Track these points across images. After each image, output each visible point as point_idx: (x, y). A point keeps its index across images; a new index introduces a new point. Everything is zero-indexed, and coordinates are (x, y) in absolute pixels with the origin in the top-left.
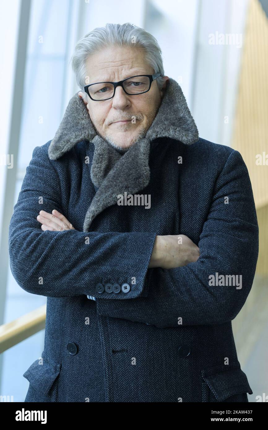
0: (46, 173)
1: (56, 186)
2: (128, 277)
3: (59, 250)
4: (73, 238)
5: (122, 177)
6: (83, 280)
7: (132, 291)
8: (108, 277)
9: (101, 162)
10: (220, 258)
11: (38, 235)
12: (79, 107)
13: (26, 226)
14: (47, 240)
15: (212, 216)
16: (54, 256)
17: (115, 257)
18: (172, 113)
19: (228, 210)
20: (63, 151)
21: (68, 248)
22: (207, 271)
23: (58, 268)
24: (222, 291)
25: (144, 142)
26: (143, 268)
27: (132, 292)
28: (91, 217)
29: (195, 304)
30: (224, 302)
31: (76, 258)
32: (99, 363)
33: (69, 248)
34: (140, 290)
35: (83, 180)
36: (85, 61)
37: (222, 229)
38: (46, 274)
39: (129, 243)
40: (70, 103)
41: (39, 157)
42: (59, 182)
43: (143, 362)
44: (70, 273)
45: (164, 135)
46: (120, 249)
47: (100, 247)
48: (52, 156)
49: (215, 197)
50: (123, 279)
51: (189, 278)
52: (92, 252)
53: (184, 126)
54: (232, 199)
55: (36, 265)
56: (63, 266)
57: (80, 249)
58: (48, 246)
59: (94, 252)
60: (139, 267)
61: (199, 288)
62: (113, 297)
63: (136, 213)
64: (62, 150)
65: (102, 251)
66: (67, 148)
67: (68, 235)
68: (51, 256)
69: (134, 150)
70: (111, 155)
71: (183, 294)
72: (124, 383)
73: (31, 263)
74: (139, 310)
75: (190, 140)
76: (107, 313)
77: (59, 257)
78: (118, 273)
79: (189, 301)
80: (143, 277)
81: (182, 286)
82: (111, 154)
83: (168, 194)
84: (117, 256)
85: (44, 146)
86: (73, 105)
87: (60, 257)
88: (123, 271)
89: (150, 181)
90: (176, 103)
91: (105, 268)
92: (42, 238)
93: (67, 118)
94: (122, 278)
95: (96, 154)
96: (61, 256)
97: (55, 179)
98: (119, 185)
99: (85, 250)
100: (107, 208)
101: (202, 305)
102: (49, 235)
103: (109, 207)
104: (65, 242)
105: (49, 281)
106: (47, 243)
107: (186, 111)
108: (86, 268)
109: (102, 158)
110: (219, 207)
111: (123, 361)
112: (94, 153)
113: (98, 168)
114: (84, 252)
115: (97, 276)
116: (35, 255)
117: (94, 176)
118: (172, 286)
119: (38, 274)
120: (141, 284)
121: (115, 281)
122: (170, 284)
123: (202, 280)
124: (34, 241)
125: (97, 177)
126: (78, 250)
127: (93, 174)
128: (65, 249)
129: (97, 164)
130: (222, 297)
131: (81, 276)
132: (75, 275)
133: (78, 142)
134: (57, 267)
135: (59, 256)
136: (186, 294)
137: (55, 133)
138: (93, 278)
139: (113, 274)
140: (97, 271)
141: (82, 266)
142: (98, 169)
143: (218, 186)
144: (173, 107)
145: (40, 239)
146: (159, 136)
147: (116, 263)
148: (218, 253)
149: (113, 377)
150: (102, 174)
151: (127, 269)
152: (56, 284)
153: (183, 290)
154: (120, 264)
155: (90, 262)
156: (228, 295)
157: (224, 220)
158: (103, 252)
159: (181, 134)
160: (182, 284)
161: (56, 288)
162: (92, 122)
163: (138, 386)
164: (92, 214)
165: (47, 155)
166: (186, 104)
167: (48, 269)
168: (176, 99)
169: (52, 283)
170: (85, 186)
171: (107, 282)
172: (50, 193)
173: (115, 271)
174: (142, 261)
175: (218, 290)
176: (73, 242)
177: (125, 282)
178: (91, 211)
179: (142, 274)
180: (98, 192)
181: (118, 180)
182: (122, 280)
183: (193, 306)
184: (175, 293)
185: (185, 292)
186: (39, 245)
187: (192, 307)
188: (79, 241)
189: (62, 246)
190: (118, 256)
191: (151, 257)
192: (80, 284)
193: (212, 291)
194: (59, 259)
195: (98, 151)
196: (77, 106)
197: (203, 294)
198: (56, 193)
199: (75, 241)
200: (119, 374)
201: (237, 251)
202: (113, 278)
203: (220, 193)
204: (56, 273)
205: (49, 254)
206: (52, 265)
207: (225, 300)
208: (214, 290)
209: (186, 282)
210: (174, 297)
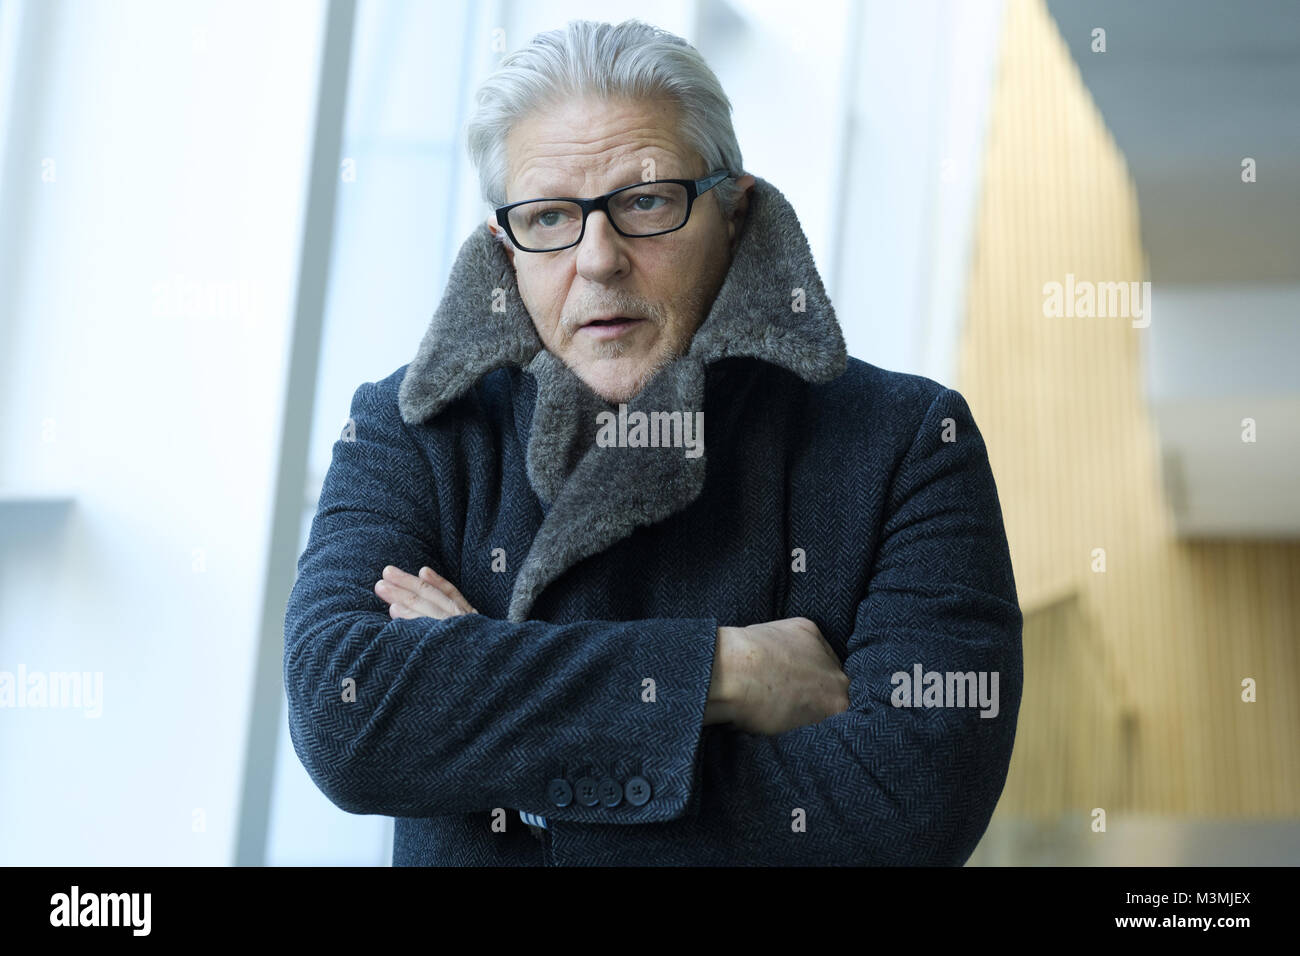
0: (393, 460)
1: (423, 497)
2: (644, 757)
3: (433, 681)
4: (475, 644)
5: (623, 471)
6: (509, 768)
7: (658, 799)
8: (584, 759)
9: (557, 429)
11: (369, 634)
12: (489, 267)
13: (334, 609)
14: (398, 651)
15: (882, 582)
16: (420, 699)
17: (602, 697)
18: (769, 284)
19: (927, 561)
20: (443, 397)
21: (460, 675)
22: (876, 729)
23: (431, 735)
24: (920, 787)
25: (687, 368)
26: (686, 730)
27: (658, 803)
28: (530, 590)
30: (925, 822)
31: (487, 703)
33: (463, 674)
34: (682, 797)
35: (505, 481)
36: (505, 136)
37: (909, 619)
38: (397, 753)
39: (641, 654)
40: (461, 254)
41: (370, 414)
42: (433, 485)
44: (468, 749)
45: (746, 352)
46: (614, 674)
47: (554, 669)
48: (409, 413)
49: (890, 526)
50: (627, 765)
51: (825, 748)
52: (532, 683)
53: (805, 328)
54: (938, 530)
55: (368, 726)
56: (447, 728)
57: (498, 676)
58: (402, 671)
59: (539, 685)
60: (673, 727)
61: (853, 778)
62: (601, 816)
63: (663, 576)
64: (440, 394)
65: (564, 683)
66: (455, 389)
67: (459, 636)
68: (411, 699)
69: (657, 390)
70: (585, 408)
71: (807, 794)
73: (353, 720)
74: (677, 848)
75: (821, 370)
76: (581, 860)
77: (434, 701)
78: (612, 746)
79: (825, 815)
80: (688, 759)
81: (803, 771)
82: (588, 403)
83: (757, 523)
84: (609, 697)
85: (386, 382)
86: (471, 260)
87: (438, 703)
88: (628, 739)
89: (705, 484)
90: (781, 255)
91: (573, 733)
92: (382, 645)
93: (455, 300)
94: (625, 761)
95: (541, 403)
96: (442, 699)
97: (421, 477)
98: (614, 496)
99: (511, 679)
100: (578, 562)
101: (862, 828)
102: (403, 635)
103: (584, 559)
104: (452, 657)
105: (405, 774)
106: (398, 659)
107: (812, 283)
108: (517, 733)
109: (560, 416)
110: (899, 556)
112: (537, 402)
113: (548, 445)
114: (510, 687)
115: (549, 758)
116: (364, 695)
117: (538, 470)
118: (777, 769)
119: (371, 754)
120: (683, 779)
121: (605, 770)
122: (769, 765)
123: (862, 756)
124: (360, 654)
125: (548, 472)
126: (490, 680)
127: (533, 463)
128: (452, 676)
129: (547, 433)
131: (502, 758)
132: (485, 754)
133: (489, 371)
134: (430, 731)
135: (435, 698)
136: (814, 794)
137: (419, 345)
138: (540, 761)
139: (598, 751)
140: (550, 743)
141: (504, 728)
142: (550, 450)
143: (897, 494)
144: (773, 266)
145: (378, 647)
146: (730, 352)
147: (607, 717)
150: (560, 463)
151: (640, 734)
152: (427, 783)
153: (808, 784)
154: (618, 720)
155: (529, 714)
156: (937, 801)
157: (914, 592)
158: (567, 684)
159: (797, 351)
160: (804, 766)
161: (428, 792)
162: (527, 313)
164: (533, 581)
165: (397, 408)
166: (809, 261)
167: (403, 738)
168: (782, 244)
169: (415, 779)
170: (513, 499)
171: (579, 774)
172: (405, 518)
173: (603, 741)
174: (681, 710)
176: (477, 657)
177: (636, 772)
178: (530, 572)
179: (684, 748)
180: (551, 515)
181: (612, 479)
182: (627, 769)
183: (836, 833)
184: (783, 792)
185: (813, 790)
186: (374, 665)
187: (833, 834)
188: (493, 653)
189: (444, 669)
190: (611, 696)
191: (707, 694)
192: (500, 782)
193: (890, 790)
194: (434, 709)
195: (546, 396)
196: (484, 262)
197: (863, 794)
198: (422, 518)
199: (480, 653)
202: (599, 762)
203: (902, 516)
204: (427, 748)
205: (404, 692)
206: (416, 726)
207: (928, 815)
208: (897, 784)
209: (816, 762)
210: (779, 803)
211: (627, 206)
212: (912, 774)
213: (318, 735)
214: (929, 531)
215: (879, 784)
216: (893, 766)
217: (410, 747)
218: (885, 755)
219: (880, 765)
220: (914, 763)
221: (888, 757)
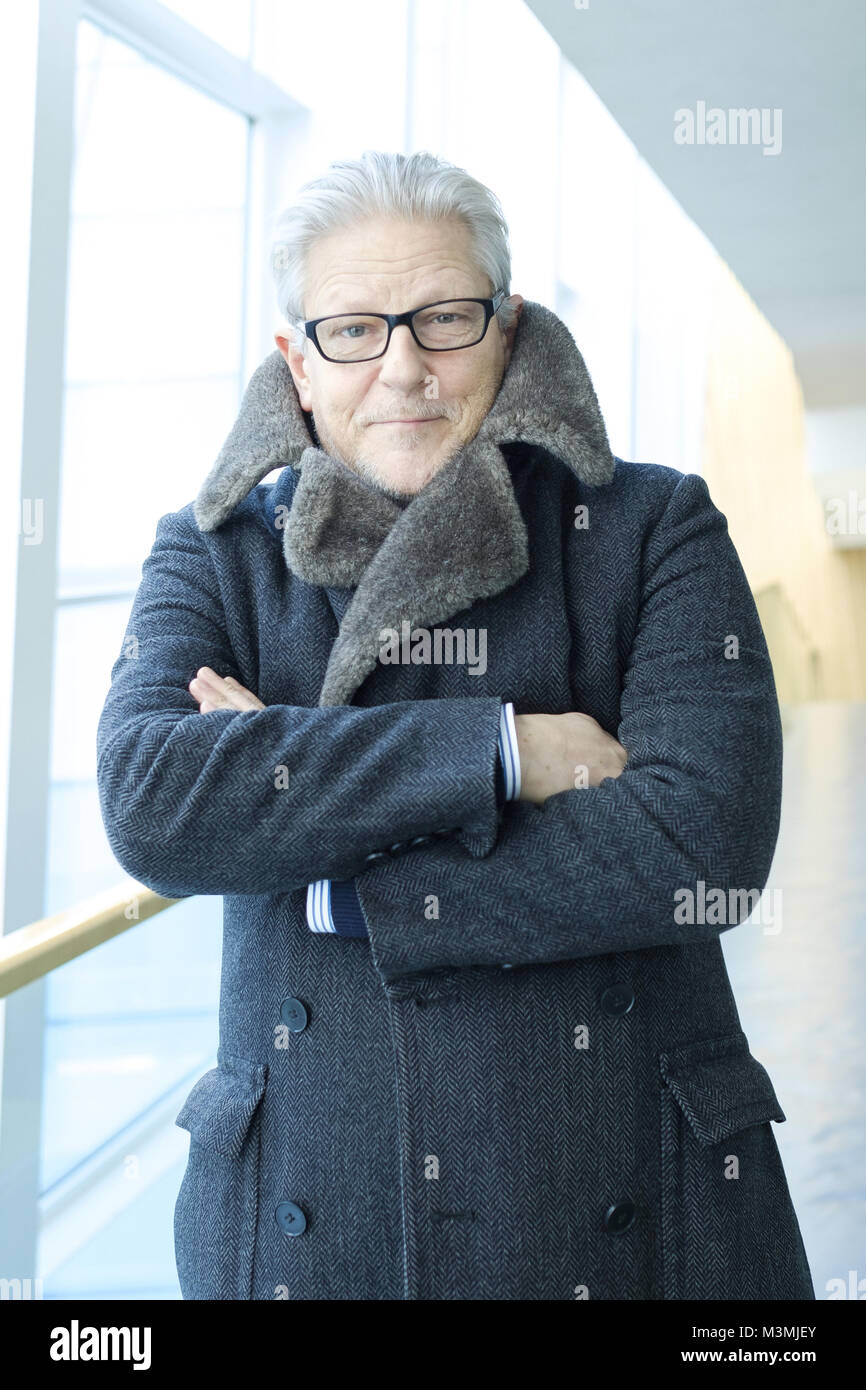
3: (238, 782)
10: (686, 757)
16: (224, 801)
19: (689, 615)
24: (718, 842)
29: (647, 893)
32: (371, 1049)
33: (263, 775)
39: (430, 743)
43: (504, 1031)
48: (202, 523)
51: (626, 819)
52: (328, 779)
55: (176, 827)
56: (253, 826)
61: (655, 847)
65: (358, 777)
68: (216, 801)
71: (610, 869)
72: (450, 1090)
77: (238, 802)
79: (629, 886)
99: (307, 776)
101: (667, 894)
104: (252, 760)
106: (195, 763)
109: (315, 500)
111: (448, 1027)
116: (162, 796)
123: (662, 817)
128: (253, 777)
136: (618, 867)
143: (652, 557)
148: (679, 742)
149: (418, 1074)
158: (360, 777)
163: (491, 1099)
175: (707, 843)
183: (643, 901)
184: (586, 871)
187: (640, 902)
189: (245, 772)
193: (691, 850)
194: (239, 810)
197: (666, 861)
200: (438, 1065)
201: (731, 727)
203: (661, 576)
204: (236, 846)
205: (210, 794)
206: (224, 826)
207: (728, 870)
208: (698, 841)
209: (619, 833)
210: (582, 882)
211: (427, 320)
212: (711, 830)
213: (126, 842)
214: (688, 587)
215: (680, 847)
216: (692, 824)
217: (220, 845)
218: (684, 814)
219: (681, 824)
220: (712, 819)
221: (688, 816)
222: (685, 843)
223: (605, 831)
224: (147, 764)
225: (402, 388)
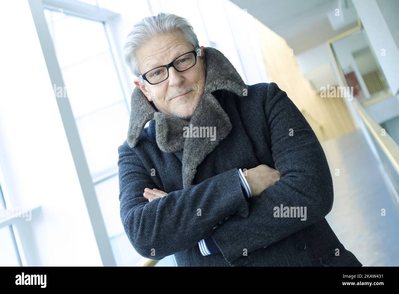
3: (167, 219)
9: (162, 131)
10: (298, 167)
14: (149, 214)
16: (165, 226)
17: (215, 205)
24: (315, 190)
33: (174, 215)
38: (165, 242)
39: (220, 189)
46: (215, 197)
48: (131, 145)
51: (286, 192)
53: (236, 81)
55: (153, 238)
56: (176, 231)
57: (183, 211)
58: (156, 220)
64: (136, 137)
65: (202, 206)
73: (147, 239)
77: (169, 225)
102: (149, 209)
104: (169, 211)
109: (162, 127)
113: (161, 136)
116: (146, 231)
117: (160, 144)
123: (297, 188)
128: (171, 216)
129: (160, 133)
130: (318, 196)
131: (196, 233)
132: (190, 234)
142: (162, 138)
145: (143, 216)
146: (218, 88)
148: (294, 164)
150: (165, 140)
159: (237, 87)
160: (282, 200)
175: (312, 191)
186: (145, 222)
194: (170, 227)
201: (308, 154)
203: (272, 116)
204: (173, 238)
205: (160, 225)
206: (167, 233)
208: (309, 191)
211: (178, 63)
212: (312, 187)
214: (281, 116)
215: (305, 195)
216: (306, 187)
217: (168, 240)
220: (311, 183)
221: (304, 185)
222: (306, 193)
223: (281, 197)
224: (139, 223)
225: (177, 86)
